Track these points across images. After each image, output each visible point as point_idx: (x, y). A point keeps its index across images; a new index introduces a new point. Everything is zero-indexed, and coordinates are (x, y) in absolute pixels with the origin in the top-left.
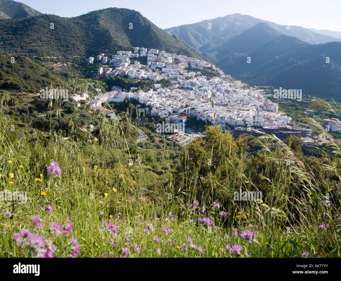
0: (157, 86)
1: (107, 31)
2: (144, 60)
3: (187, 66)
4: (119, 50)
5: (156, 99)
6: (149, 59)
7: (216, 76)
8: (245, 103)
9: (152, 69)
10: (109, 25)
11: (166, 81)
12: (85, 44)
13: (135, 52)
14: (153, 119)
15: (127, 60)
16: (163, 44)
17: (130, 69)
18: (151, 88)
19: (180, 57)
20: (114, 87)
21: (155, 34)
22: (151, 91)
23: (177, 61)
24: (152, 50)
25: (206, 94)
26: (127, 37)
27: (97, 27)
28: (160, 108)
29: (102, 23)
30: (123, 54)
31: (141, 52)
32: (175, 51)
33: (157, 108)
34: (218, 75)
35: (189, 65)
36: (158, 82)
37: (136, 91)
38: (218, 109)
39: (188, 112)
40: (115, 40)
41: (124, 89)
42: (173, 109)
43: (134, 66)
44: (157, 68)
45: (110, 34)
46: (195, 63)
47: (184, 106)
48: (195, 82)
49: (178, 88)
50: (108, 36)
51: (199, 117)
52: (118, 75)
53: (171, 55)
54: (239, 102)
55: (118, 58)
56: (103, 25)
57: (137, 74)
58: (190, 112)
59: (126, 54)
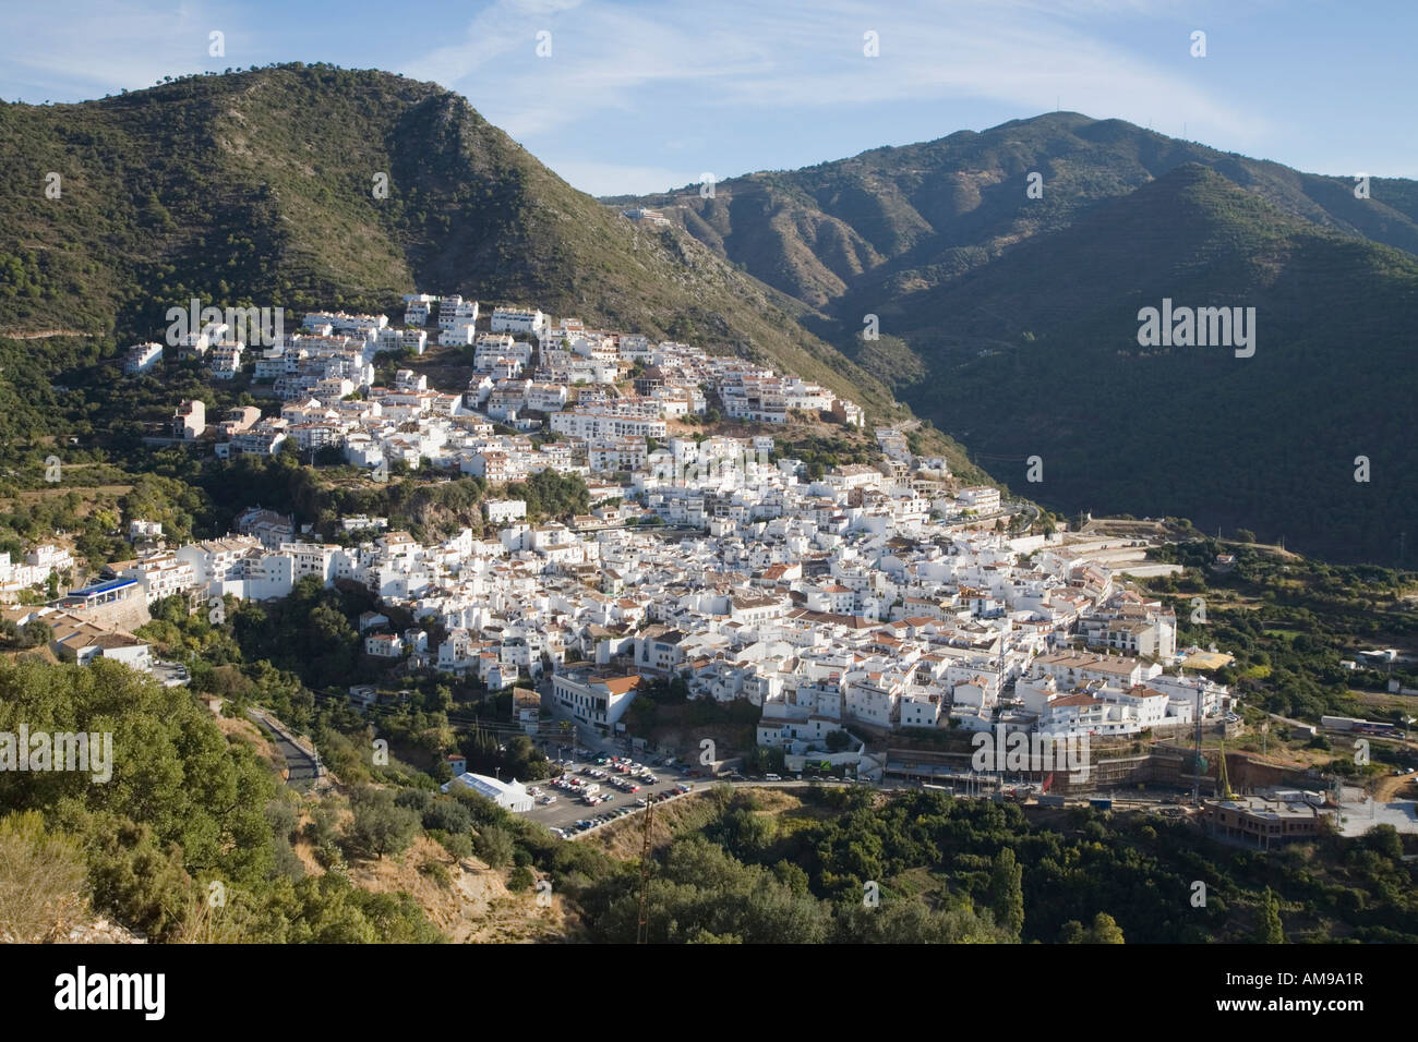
0: (499, 510)
1: (262, 195)
2: (453, 370)
3: (700, 404)
4: (316, 308)
5: (478, 586)
6: (481, 361)
7: (857, 460)
8: (990, 606)
9: (492, 418)
10: (276, 163)
11: (563, 484)
12: (124, 267)
13: (408, 318)
14: (446, 692)
15: (358, 361)
16: (585, 279)
17: (365, 415)
18: (466, 521)
19: (668, 357)
20: (252, 515)
21: (546, 220)
22: (464, 543)
23: (644, 379)
24: (504, 313)
25: (776, 557)
26: (382, 236)
27: (204, 169)
28: (493, 635)
29: (237, 148)
30: (336, 331)
31: (442, 323)
32: (653, 320)
33: (474, 634)
34: (870, 454)
35: (712, 396)
36: (512, 491)
37: (374, 535)
38: (819, 639)
39: (646, 658)
40: (305, 246)
41: (305, 529)
42: (570, 638)
43: (393, 398)
44: (524, 413)
45: (274, 213)
46: (744, 389)
47: (633, 625)
48: (729, 494)
49: (629, 524)
50: (261, 225)
51: (697, 685)
52: (284, 446)
53: (610, 342)
54: (952, 602)
55: (304, 354)
56: (241, 160)
57: (400, 442)
58: (654, 655)
59: (352, 331)
